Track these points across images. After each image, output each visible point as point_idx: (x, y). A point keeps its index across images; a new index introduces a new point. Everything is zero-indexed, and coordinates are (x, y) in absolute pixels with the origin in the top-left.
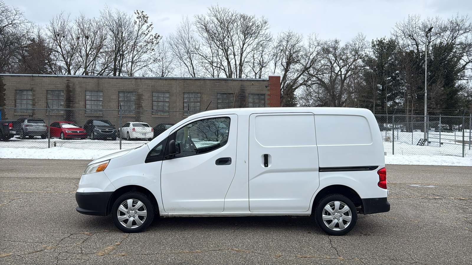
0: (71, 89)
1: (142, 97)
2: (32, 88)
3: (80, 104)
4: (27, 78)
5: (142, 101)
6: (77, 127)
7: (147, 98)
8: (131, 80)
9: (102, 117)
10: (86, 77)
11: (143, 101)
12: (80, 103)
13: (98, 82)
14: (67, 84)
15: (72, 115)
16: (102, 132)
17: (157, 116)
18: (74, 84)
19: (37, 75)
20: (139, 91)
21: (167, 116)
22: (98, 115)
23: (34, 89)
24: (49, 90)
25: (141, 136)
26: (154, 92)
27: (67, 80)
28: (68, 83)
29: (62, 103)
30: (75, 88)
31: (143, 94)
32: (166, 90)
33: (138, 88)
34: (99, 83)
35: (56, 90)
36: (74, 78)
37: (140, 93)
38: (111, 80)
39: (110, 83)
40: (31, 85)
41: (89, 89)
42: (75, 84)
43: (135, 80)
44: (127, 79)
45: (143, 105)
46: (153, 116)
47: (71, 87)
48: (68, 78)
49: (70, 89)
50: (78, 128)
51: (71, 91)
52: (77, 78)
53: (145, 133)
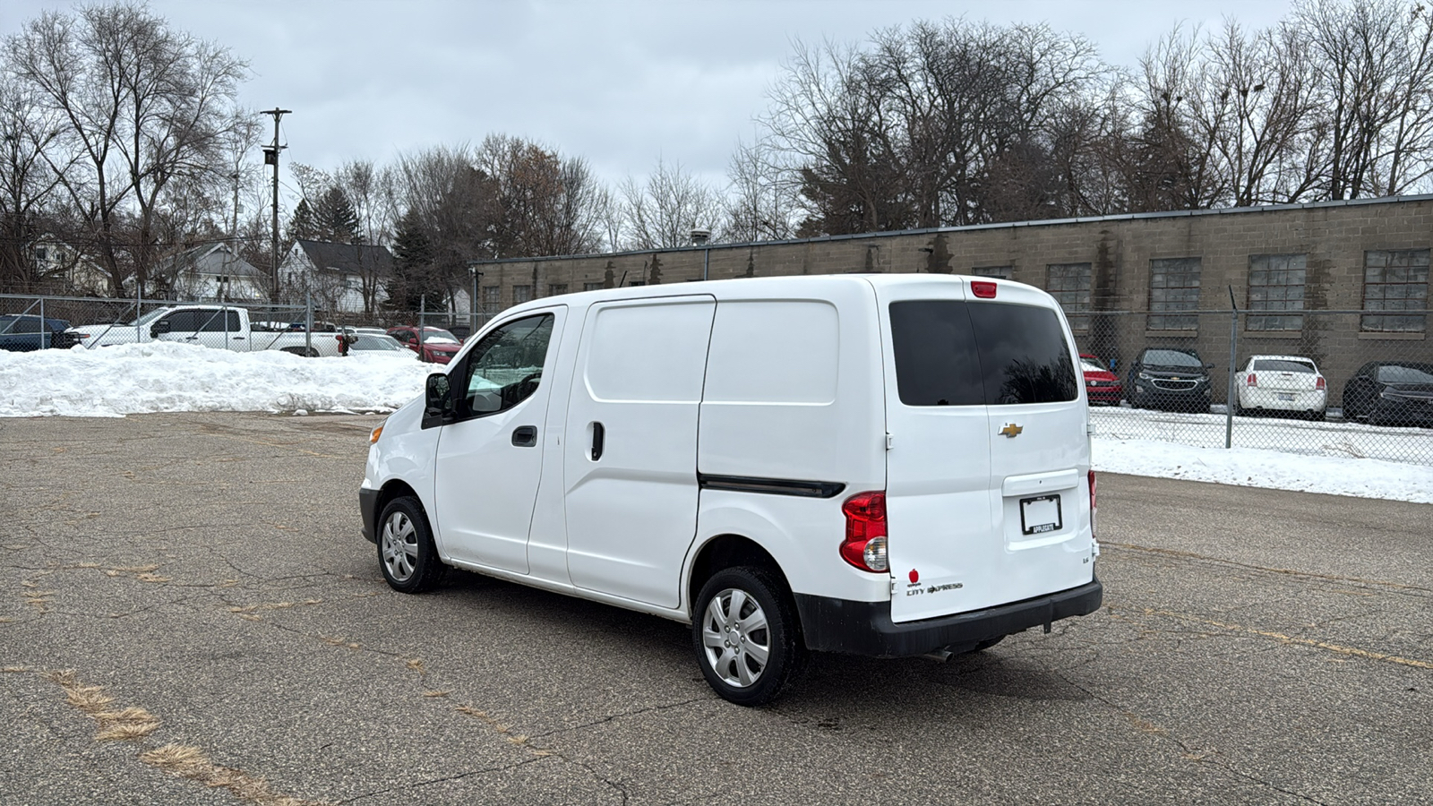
0: (1111, 258)
1: (1326, 271)
2: (1011, 261)
3: (1132, 299)
4: (1000, 235)
5: (1327, 286)
6: (1100, 370)
7: (1345, 274)
8: (1291, 215)
9: (1194, 339)
10: (1156, 218)
11: (1331, 283)
12: (1135, 297)
13: (1190, 231)
14: (1102, 245)
15: (1110, 336)
16: (1158, 385)
17: (1377, 336)
18: (1120, 242)
19: (1025, 223)
20: (1317, 252)
21: (1413, 337)
22: (1183, 334)
23: (1017, 264)
24: (1055, 265)
25: (1274, 403)
26: (1371, 252)
27: (1102, 232)
28: (1104, 239)
29: (1087, 300)
30: (1121, 254)
31: (1332, 259)
32: (1415, 243)
33: (1314, 242)
34: (1192, 233)
35: (1072, 262)
36: (1121, 224)
37: (1323, 258)
38: (1228, 220)
39: (1225, 230)
40: (1009, 252)
41: (1161, 254)
42: (1122, 241)
43: (1305, 213)
44: (1278, 213)
45: (1330, 297)
46: (1362, 335)
47: (1110, 251)
48: (1104, 224)
49: (1108, 257)
50: (1103, 373)
51: (1110, 262)
52: (1128, 222)
53: (1292, 394)
